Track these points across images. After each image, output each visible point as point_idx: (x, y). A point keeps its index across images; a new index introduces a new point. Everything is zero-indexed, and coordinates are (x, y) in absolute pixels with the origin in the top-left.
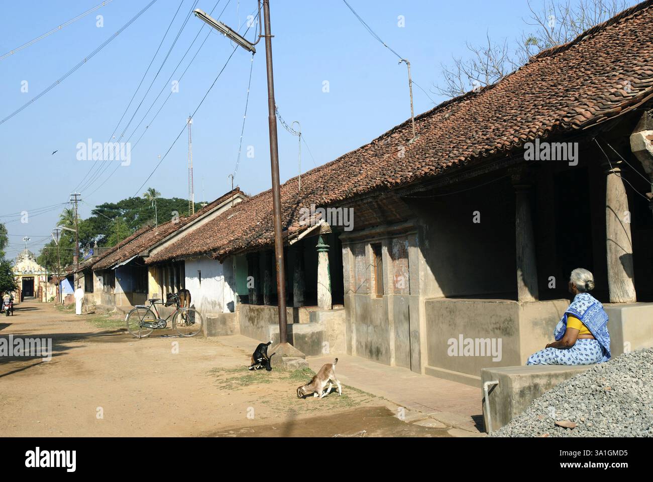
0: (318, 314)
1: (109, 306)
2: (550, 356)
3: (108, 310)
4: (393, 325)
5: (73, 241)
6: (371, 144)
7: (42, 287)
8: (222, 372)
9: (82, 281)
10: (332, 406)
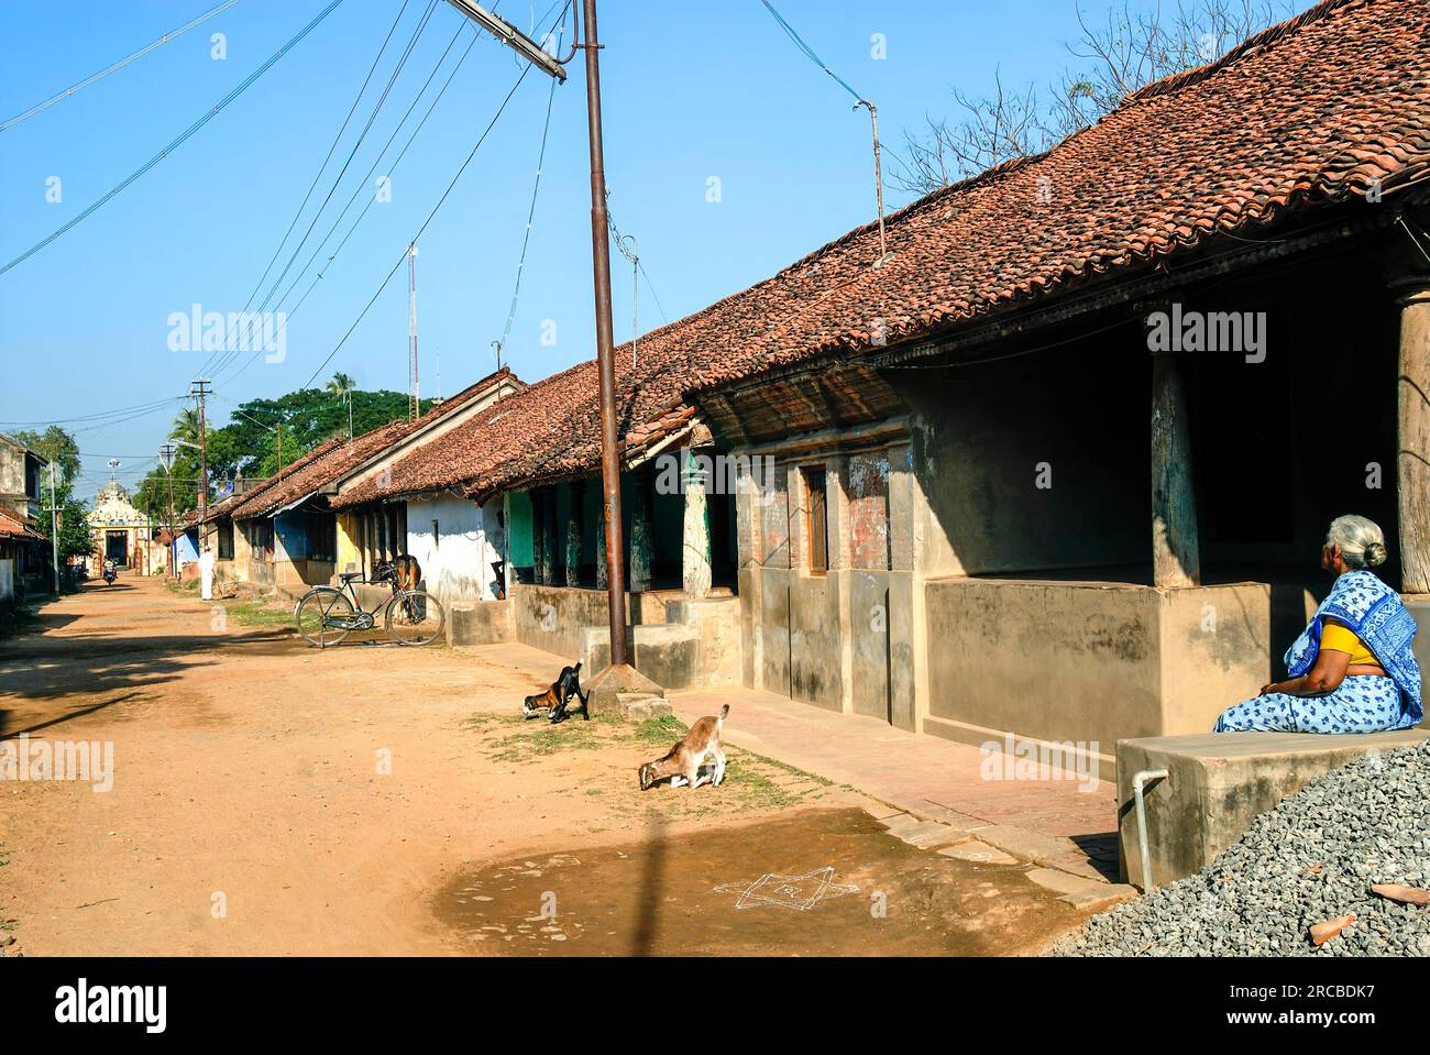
0: (686, 608)
1: (264, 585)
2: (1278, 712)
3: (261, 592)
4: (850, 631)
5: (198, 467)
6: (777, 278)
7: (141, 550)
8: (493, 723)
9: (214, 538)
10: (741, 803)
